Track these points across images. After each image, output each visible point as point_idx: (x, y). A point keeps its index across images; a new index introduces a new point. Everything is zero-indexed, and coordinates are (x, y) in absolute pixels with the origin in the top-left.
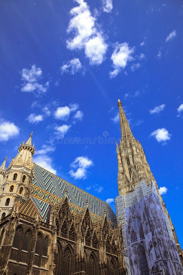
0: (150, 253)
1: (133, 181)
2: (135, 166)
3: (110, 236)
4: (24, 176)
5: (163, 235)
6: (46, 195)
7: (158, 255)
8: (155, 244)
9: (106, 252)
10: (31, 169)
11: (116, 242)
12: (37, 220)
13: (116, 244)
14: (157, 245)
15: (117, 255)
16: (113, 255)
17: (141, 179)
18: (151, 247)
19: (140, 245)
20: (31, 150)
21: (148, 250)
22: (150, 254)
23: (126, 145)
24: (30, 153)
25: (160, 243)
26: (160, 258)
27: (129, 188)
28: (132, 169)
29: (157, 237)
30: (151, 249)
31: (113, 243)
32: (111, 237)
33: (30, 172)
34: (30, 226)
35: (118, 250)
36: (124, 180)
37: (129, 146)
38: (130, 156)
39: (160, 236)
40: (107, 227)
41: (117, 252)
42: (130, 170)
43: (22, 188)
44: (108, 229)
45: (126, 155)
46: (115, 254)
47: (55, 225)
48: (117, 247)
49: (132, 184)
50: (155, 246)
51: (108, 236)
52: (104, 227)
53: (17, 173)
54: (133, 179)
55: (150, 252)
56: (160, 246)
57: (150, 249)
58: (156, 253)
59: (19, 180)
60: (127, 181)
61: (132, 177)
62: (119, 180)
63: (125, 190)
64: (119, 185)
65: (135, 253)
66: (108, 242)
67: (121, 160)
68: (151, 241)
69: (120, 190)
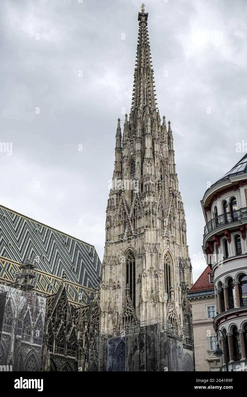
0: (131, 359)
1: (134, 214)
3: (68, 323)
5: (156, 331)
7: (143, 364)
8: (142, 345)
11: (79, 334)
13: (78, 337)
14: (144, 347)
15: (78, 358)
16: (68, 357)
17: (147, 214)
18: (135, 348)
19: (122, 342)
21: (129, 353)
22: (131, 361)
23: (135, 132)
25: (149, 345)
27: (125, 228)
29: (146, 334)
30: (134, 353)
31: (74, 337)
32: (69, 326)
35: (80, 348)
36: (119, 209)
37: (139, 134)
38: (138, 160)
39: (152, 332)
40: (65, 308)
41: (78, 351)
44: (66, 311)
45: (132, 154)
46: (74, 356)
48: (80, 343)
49: (132, 220)
50: (141, 348)
51: (65, 325)
54: (134, 210)
55: (131, 356)
56: (148, 349)
57: (132, 352)
58: (140, 361)
60: (124, 211)
61: (133, 205)
62: (110, 208)
63: (116, 231)
64: (108, 219)
65: (113, 355)
66: (62, 335)
67: (121, 163)
68: (136, 340)
69: (108, 228)
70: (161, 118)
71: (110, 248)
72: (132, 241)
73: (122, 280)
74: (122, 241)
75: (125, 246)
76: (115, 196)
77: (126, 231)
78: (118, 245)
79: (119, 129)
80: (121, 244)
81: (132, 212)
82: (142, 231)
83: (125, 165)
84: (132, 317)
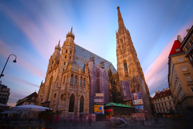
2: (126, 44)
4: (71, 50)
6: (82, 59)
8: (134, 81)
9: (111, 84)
10: (74, 47)
11: (115, 80)
12: (80, 71)
14: (135, 82)
16: (114, 86)
18: (132, 82)
19: (127, 82)
20: (73, 37)
21: (130, 84)
24: (73, 39)
25: (137, 81)
26: (136, 88)
28: (124, 45)
29: (135, 78)
31: (114, 81)
32: (113, 78)
33: (73, 48)
34: (77, 74)
36: (120, 51)
37: (122, 33)
38: (123, 39)
41: (116, 84)
42: (123, 45)
43: (71, 56)
45: (121, 38)
47: (88, 73)
48: (116, 82)
49: (124, 53)
50: (134, 82)
52: (110, 74)
53: (67, 49)
54: (124, 50)
58: (134, 85)
59: (69, 53)
61: (124, 49)
62: (117, 51)
63: (120, 56)
64: (117, 53)
65: (124, 85)
66: (112, 80)
67: (118, 40)
68: (132, 80)
69: (117, 56)
70: (127, 29)
71: (119, 60)
72: (125, 58)
73: (123, 67)
74: (122, 58)
75: (123, 59)
76: (118, 48)
77: (123, 55)
78: (121, 59)
79: (116, 33)
80: (122, 59)
81: (124, 51)
82: (128, 55)
83: (119, 41)
84: (128, 76)
